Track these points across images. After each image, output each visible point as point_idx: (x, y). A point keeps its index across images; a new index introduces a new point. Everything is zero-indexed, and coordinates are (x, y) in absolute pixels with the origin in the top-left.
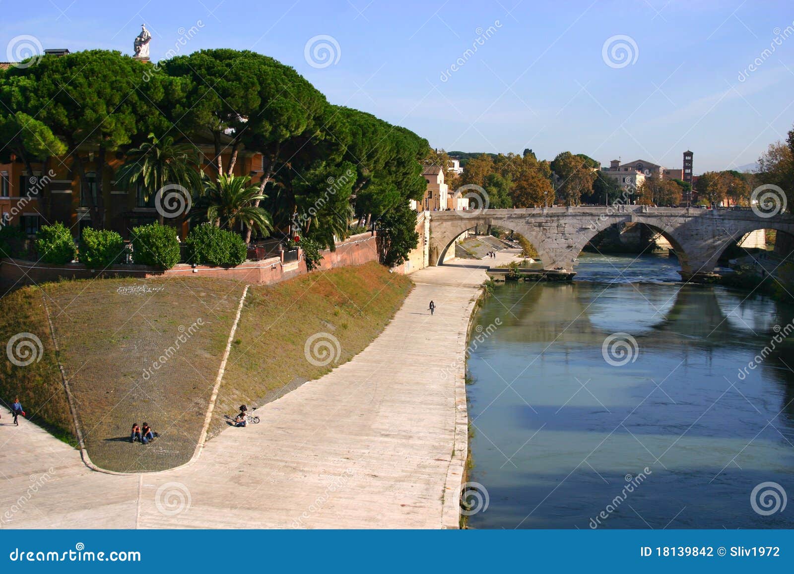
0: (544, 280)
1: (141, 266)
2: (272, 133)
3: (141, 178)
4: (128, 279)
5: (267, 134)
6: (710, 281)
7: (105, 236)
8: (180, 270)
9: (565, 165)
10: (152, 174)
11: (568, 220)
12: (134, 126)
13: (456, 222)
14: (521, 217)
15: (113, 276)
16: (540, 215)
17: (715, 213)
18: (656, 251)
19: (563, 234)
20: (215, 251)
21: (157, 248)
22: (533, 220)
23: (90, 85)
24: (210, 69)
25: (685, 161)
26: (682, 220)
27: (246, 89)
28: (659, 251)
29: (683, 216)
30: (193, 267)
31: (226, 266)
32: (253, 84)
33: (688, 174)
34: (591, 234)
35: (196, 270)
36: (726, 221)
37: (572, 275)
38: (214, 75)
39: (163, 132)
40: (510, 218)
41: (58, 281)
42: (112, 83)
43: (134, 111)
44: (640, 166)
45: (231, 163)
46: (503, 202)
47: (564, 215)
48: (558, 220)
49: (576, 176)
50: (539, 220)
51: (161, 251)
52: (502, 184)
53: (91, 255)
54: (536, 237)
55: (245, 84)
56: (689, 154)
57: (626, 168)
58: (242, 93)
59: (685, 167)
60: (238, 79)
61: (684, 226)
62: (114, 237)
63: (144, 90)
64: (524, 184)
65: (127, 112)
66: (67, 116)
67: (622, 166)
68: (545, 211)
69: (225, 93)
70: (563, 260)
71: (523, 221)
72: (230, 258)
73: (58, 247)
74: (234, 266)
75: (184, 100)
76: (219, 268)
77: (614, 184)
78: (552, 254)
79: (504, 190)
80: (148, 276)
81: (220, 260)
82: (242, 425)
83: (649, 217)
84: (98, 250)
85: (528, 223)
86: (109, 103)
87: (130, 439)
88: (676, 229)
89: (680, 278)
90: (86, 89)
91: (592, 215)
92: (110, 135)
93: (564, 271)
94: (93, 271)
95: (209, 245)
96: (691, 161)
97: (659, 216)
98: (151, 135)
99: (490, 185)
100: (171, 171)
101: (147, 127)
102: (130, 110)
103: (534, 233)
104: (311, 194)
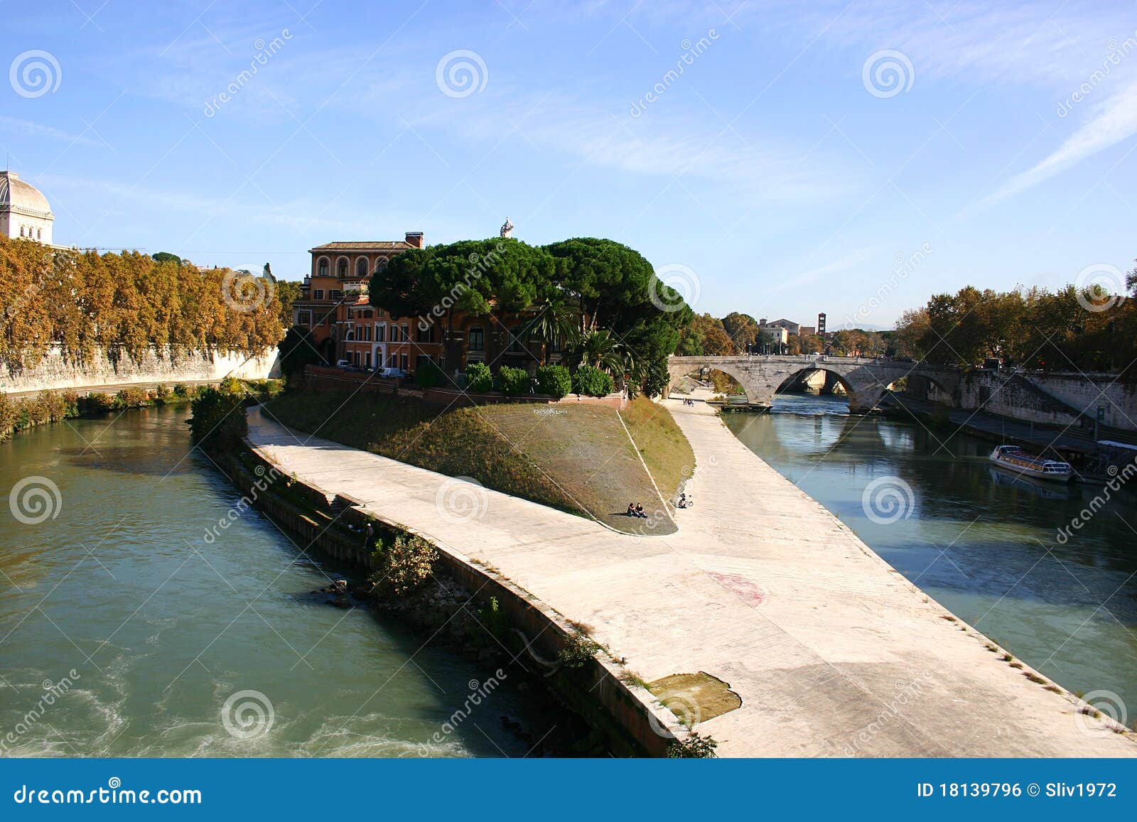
0: (750, 411)
1: (546, 395)
2: (631, 299)
3: (540, 330)
4: (537, 404)
5: (628, 300)
6: (874, 413)
7: (518, 372)
8: (570, 398)
9: (734, 322)
10: (548, 327)
11: (768, 366)
12: (536, 293)
13: (682, 366)
14: (733, 362)
15: (525, 402)
16: (747, 362)
17: (878, 363)
18: (808, 390)
19: (764, 376)
20: (594, 386)
21: (558, 382)
22: (741, 365)
23: (506, 263)
24: (585, 252)
25: (820, 321)
26: (852, 367)
27: (614, 267)
28: (811, 391)
29: (853, 364)
30: (579, 396)
31: (599, 396)
32: (618, 264)
33: (821, 331)
34: (785, 377)
35: (580, 399)
36: (885, 369)
37: (771, 407)
38: (589, 257)
39: (555, 297)
40: (724, 363)
41: (484, 405)
42: (519, 261)
43: (535, 282)
44: (783, 324)
45: (591, 320)
46: (697, 350)
47: (764, 362)
48: (760, 365)
49: (743, 330)
50: (746, 365)
51: (561, 384)
52: (696, 337)
53: (509, 386)
54: (743, 378)
55: (613, 264)
56: (823, 315)
57: (773, 325)
58: (610, 270)
59: (820, 326)
60: (608, 260)
61: (854, 371)
62: (523, 373)
63: (542, 267)
64: (712, 336)
65: (531, 282)
66: (490, 285)
67: (770, 324)
68: (750, 359)
69: (598, 270)
70: (763, 396)
71: (734, 365)
72: (603, 391)
73: (482, 380)
74: (605, 395)
75: (570, 275)
76: (594, 398)
77: (770, 338)
78: (755, 392)
79: (698, 341)
80: (550, 402)
81: (597, 392)
82: (683, 507)
83: (828, 364)
84: (513, 382)
85: (737, 367)
86: (519, 276)
87: (628, 514)
88: (849, 374)
89: (849, 411)
90: (503, 266)
91: (785, 362)
92: (522, 299)
93: (764, 405)
94: (508, 398)
95: (590, 381)
96: (824, 321)
97: (836, 364)
98: (547, 300)
99: (687, 337)
100: (561, 327)
101: (544, 294)
102: (533, 281)
103: (742, 375)
104: (639, 344)
